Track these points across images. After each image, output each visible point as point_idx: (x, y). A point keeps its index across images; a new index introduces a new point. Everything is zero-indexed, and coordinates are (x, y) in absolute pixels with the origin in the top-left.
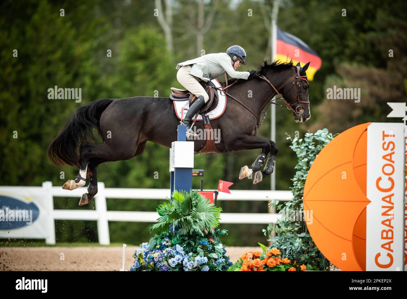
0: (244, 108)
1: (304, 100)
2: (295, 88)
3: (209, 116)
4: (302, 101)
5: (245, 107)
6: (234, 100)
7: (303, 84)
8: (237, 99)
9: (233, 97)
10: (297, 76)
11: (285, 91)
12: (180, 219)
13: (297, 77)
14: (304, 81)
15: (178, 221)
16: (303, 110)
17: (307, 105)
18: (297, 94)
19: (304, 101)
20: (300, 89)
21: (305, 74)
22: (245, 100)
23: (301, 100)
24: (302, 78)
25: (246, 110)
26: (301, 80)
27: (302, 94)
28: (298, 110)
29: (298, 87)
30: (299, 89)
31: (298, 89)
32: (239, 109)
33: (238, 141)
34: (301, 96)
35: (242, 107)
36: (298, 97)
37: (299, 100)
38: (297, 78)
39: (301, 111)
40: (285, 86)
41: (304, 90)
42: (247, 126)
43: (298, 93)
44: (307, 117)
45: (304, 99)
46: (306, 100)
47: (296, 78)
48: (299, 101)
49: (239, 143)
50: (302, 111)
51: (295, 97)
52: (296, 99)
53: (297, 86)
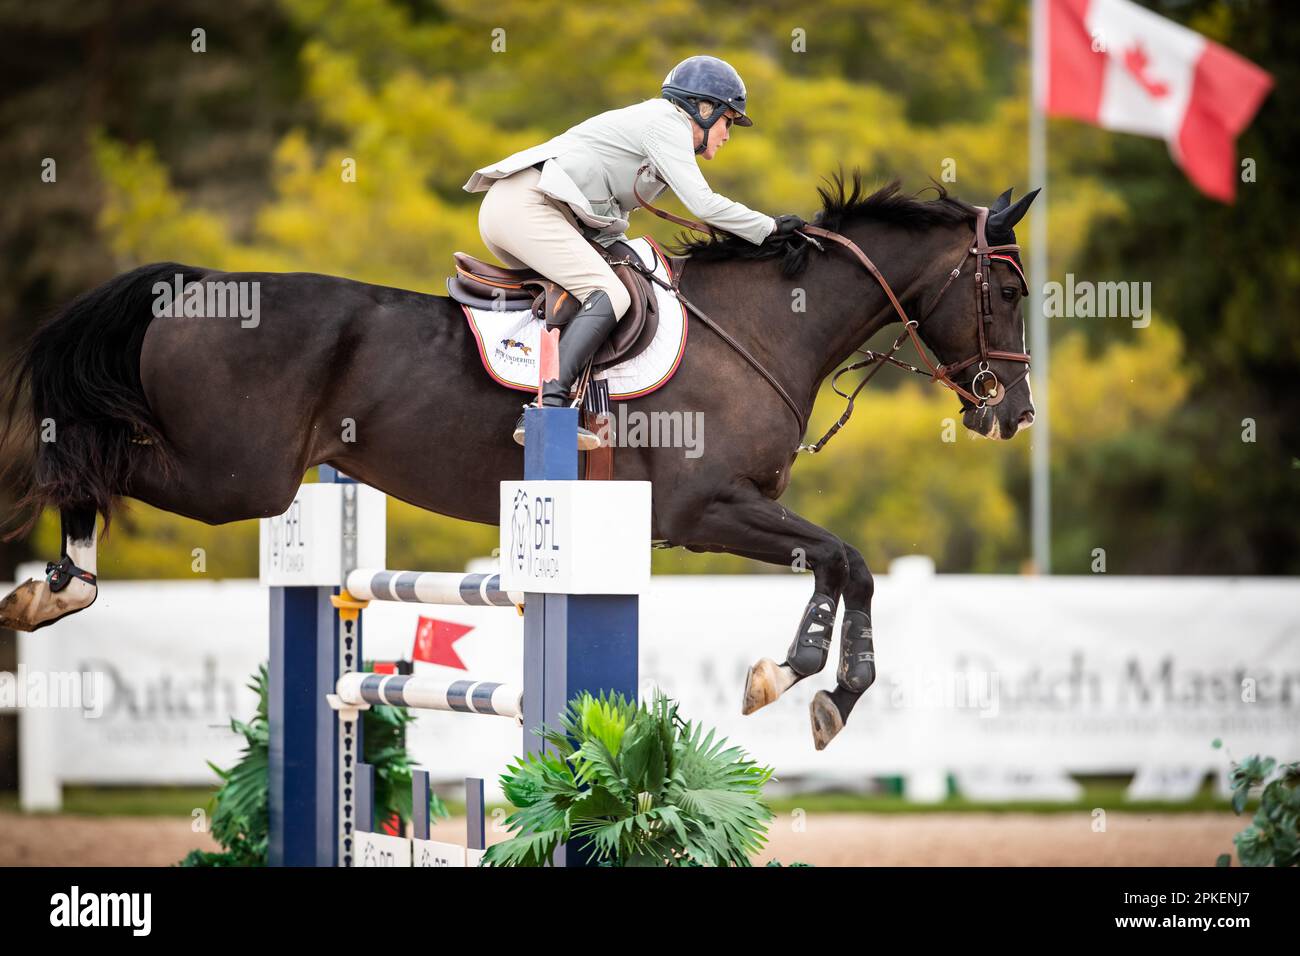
0: (750, 368)
1: (1008, 349)
2: (968, 295)
3: (609, 383)
4: (996, 349)
5: (756, 369)
6: (714, 336)
7: (999, 280)
8: (724, 328)
9: (711, 322)
10: (975, 246)
11: (925, 307)
12: (629, 822)
13: (975, 251)
14: (1004, 266)
15: (624, 828)
16: (1002, 388)
17: (1017, 367)
18: (974, 320)
19: (1003, 350)
20: (986, 301)
21: (1010, 239)
22: (758, 335)
23: (993, 346)
24: (995, 253)
25: (760, 380)
26: (992, 260)
27: (996, 321)
28: (982, 388)
29: (979, 291)
30: (982, 299)
31: (979, 301)
32: (728, 370)
33: (717, 506)
34: (992, 327)
35: (744, 364)
36: (982, 334)
37: (983, 345)
38: (975, 256)
39: (993, 392)
40: (925, 287)
41: (1006, 306)
42: (759, 448)
43: (980, 316)
44: (1021, 420)
45: (1004, 343)
46: (1012, 346)
47: (971, 255)
48: (984, 350)
49: (721, 515)
50: (997, 393)
51: (969, 333)
52: (973, 342)
53: (977, 285)
